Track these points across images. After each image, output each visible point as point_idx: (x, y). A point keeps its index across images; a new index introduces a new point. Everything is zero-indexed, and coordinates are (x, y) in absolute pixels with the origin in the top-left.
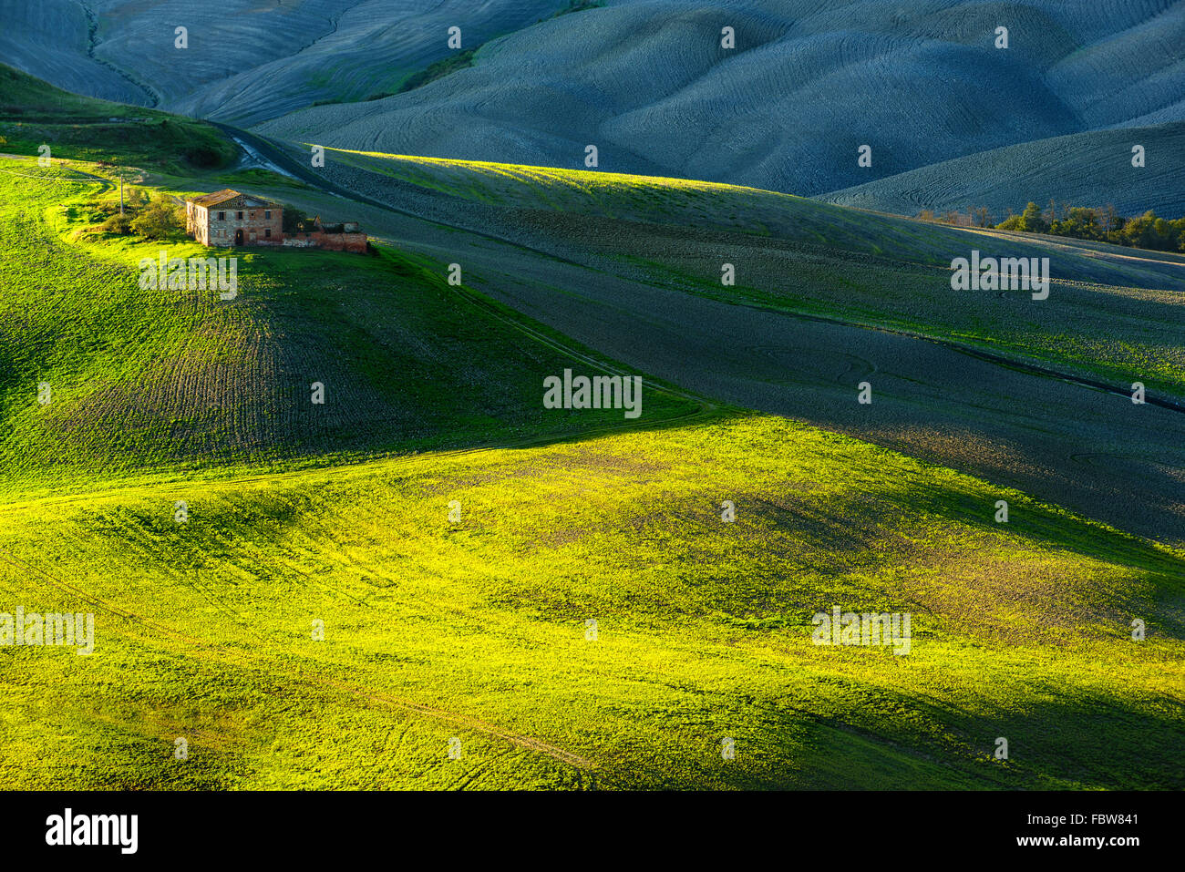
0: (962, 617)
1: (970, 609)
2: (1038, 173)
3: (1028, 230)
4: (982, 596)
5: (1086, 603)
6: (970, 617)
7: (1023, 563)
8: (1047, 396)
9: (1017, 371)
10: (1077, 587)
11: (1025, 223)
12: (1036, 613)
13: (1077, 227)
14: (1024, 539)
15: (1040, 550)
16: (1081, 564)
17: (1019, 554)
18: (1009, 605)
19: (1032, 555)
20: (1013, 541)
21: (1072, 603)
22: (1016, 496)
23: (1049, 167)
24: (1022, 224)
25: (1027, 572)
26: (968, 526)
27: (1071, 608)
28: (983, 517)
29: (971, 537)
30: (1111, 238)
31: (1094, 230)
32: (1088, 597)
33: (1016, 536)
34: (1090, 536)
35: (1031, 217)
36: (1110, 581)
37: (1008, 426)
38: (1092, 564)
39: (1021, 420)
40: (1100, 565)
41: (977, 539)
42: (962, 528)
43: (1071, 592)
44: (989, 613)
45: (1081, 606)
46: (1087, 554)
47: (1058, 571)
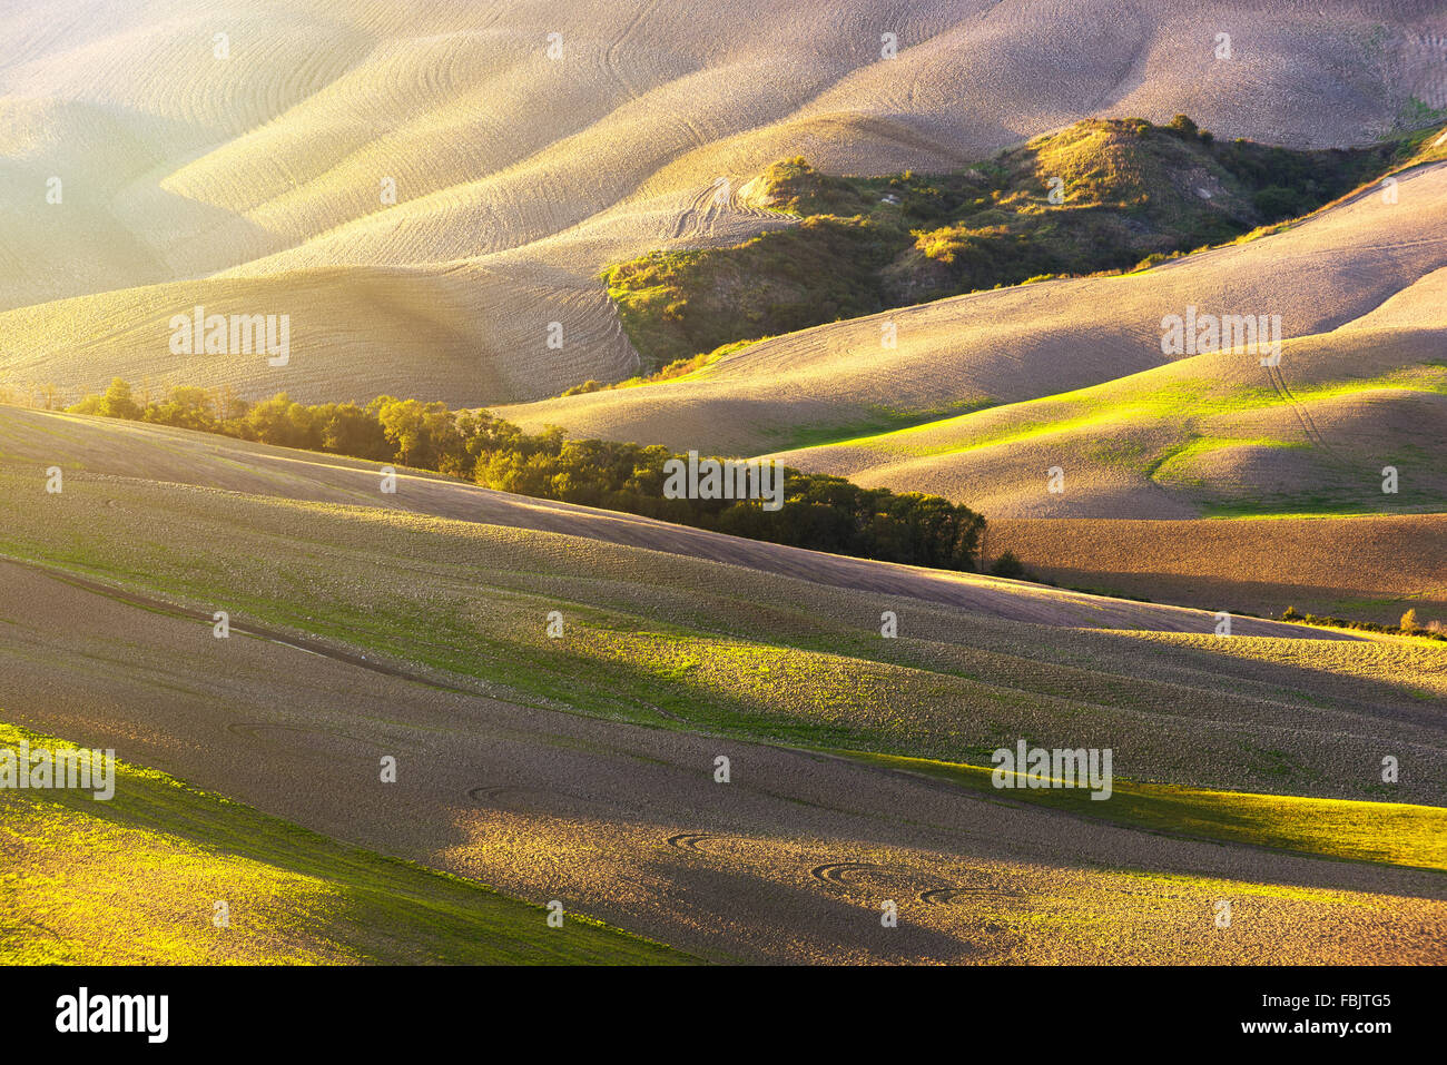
0: (102, 945)
1: (112, 934)
2: (109, 337)
3: (112, 416)
4: (127, 916)
5: (271, 927)
6: (113, 944)
7: (180, 873)
8: (185, 644)
9: (143, 609)
10: (258, 905)
11: (108, 406)
12: (204, 940)
13: (181, 412)
14: (177, 838)
15: (201, 854)
16: (261, 875)
17: (175, 859)
18: (166, 928)
19: (191, 860)
20: (164, 842)
21: (253, 927)
22: (160, 779)
23: (125, 330)
24: (105, 407)
25: (187, 883)
26: (98, 820)
27: (251, 933)
28: (118, 808)
29: (105, 835)
30: (229, 430)
31: (205, 417)
32: (274, 919)
33: (167, 835)
34: (264, 836)
35: (116, 398)
36: (302, 897)
37: (137, 684)
38: (277, 874)
39: (155, 676)
40: (285, 875)
41: (112, 839)
42: (91, 823)
43: (251, 913)
44: (139, 940)
45: (265, 931)
46: (266, 861)
47: (231, 884)
